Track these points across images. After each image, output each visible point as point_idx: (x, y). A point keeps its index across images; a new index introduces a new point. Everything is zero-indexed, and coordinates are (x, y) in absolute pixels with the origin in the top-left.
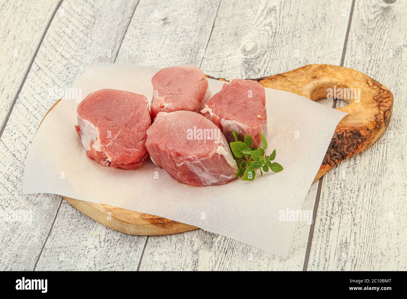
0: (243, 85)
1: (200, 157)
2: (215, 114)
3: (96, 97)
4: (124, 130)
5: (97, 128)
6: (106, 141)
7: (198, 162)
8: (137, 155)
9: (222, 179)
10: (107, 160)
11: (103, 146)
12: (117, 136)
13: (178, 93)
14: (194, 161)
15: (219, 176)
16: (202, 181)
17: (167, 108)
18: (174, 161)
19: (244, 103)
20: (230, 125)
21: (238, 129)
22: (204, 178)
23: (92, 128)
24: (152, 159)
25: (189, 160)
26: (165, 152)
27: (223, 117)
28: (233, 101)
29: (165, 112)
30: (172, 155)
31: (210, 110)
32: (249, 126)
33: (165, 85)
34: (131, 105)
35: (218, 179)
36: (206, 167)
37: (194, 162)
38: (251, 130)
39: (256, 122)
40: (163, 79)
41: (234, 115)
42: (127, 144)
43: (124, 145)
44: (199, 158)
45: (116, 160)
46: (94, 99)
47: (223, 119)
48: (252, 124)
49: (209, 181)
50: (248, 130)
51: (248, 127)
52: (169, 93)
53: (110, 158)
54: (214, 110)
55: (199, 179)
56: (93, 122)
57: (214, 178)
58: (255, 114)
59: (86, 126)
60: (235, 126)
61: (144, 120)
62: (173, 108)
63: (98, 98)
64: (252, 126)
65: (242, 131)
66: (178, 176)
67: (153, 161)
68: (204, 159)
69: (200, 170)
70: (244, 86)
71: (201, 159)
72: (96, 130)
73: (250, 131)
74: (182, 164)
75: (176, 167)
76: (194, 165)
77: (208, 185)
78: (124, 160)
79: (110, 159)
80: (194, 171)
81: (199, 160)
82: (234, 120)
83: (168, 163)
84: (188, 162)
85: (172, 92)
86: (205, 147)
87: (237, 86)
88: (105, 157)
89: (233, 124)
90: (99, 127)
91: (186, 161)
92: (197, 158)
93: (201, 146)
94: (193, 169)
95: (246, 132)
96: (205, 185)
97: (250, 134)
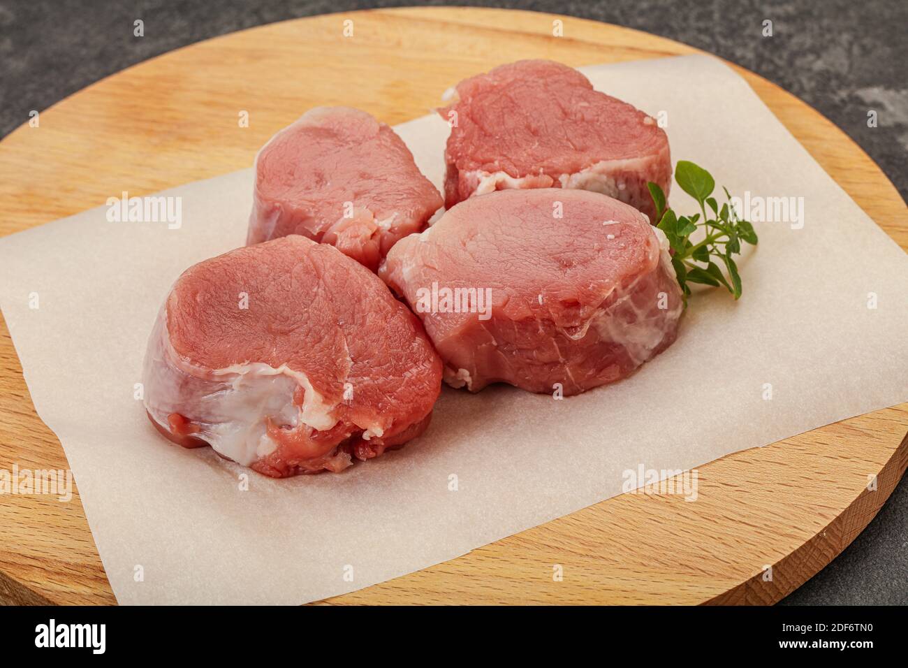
0: (504, 84)
1: (626, 280)
2: (530, 178)
3: (195, 300)
4: (350, 334)
5: (284, 368)
6: (336, 387)
7: (625, 299)
8: (436, 379)
9: (669, 327)
10: (366, 436)
11: (336, 403)
12: (348, 359)
13: (370, 184)
14: (616, 301)
15: (663, 320)
16: (630, 354)
17: (390, 231)
18: (557, 335)
19: (565, 114)
20: (587, 182)
21: (612, 182)
22: (635, 345)
23: (265, 377)
24: (465, 375)
25: (605, 304)
26: (526, 323)
27: (560, 172)
28: (533, 126)
29: (415, 235)
30: (555, 316)
31: (501, 176)
32: (649, 154)
33: (313, 185)
34: (287, 272)
35: (662, 329)
36: (640, 306)
37: (615, 305)
38: (658, 165)
39: (655, 138)
40: (293, 175)
41: (583, 150)
42: (394, 362)
43: (389, 368)
44: (624, 287)
45: (394, 424)
46: (193, 309)
47: (563, 178)
48: (654, 147)
49: (644, 347)
50: (649, 168)
51: (646, 158)
52: (350, 193)
53: (377, 423)
54: (516, 170)
55: (625, 353)
56: (258, 360)
57: (655, 330)
58: (625, 123)
59: (235, 382)
60: (604, 178)
61: (368, 284)
62: (410, 221)
63: (198, 299)
64: (656, 153)
65: (627, 181)
66: (570, 374)
67: (469, 380)
68: (636, 281)
69: (625, 325)
70: (509, 85)
71: (630, 287)
72: (283, 374)
73: (655, 167)
74: (587, 326)
75: (568, 349)
76: (612, 315)
77: (645, 362)
78: (416, 411)
79: (375, 430)
80: (610, 338)
81: (627, 290)
82: (596, 162)
83: (538, 348)
84: (603, 312)
85: (356, 189)
86: (625, 248)
87: (491, 91)
88: (348, 435)
89: (597, 175)
90: (288, 361)
91: (596, 314)
92: (620, 291)
93: (612, 252)
94: (608, 333)
95: (642, 176)
96: (639, 363)
97: (657, 176)
